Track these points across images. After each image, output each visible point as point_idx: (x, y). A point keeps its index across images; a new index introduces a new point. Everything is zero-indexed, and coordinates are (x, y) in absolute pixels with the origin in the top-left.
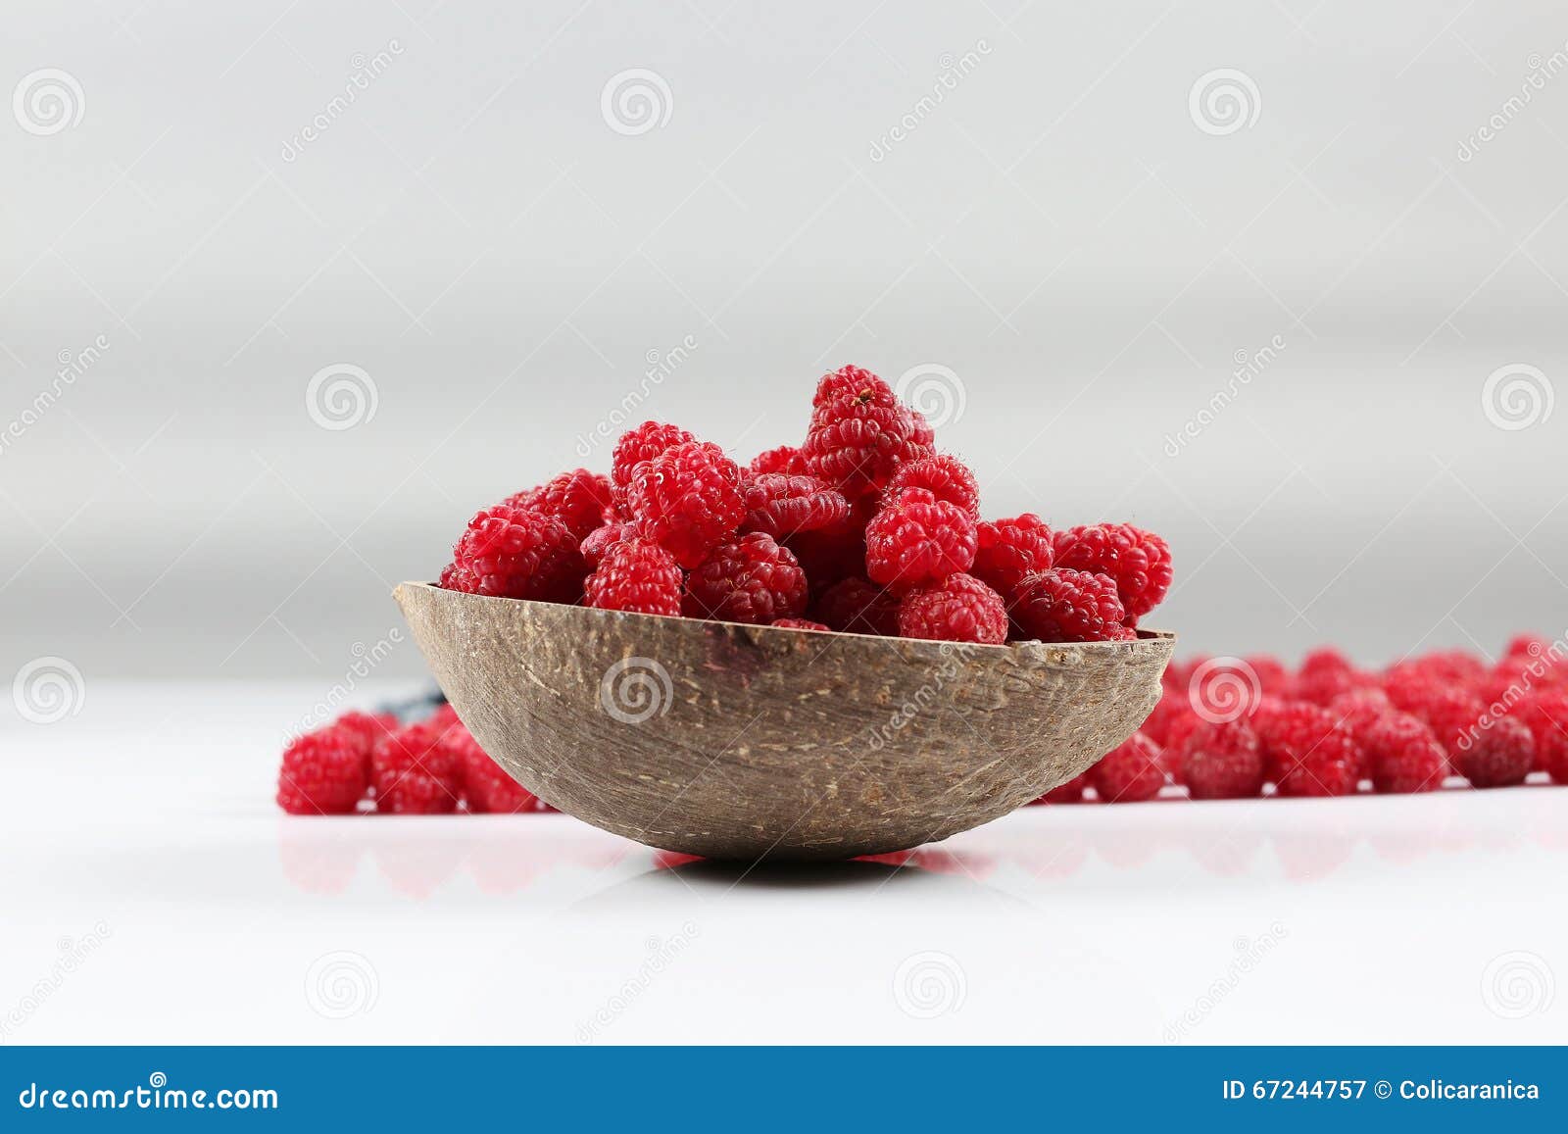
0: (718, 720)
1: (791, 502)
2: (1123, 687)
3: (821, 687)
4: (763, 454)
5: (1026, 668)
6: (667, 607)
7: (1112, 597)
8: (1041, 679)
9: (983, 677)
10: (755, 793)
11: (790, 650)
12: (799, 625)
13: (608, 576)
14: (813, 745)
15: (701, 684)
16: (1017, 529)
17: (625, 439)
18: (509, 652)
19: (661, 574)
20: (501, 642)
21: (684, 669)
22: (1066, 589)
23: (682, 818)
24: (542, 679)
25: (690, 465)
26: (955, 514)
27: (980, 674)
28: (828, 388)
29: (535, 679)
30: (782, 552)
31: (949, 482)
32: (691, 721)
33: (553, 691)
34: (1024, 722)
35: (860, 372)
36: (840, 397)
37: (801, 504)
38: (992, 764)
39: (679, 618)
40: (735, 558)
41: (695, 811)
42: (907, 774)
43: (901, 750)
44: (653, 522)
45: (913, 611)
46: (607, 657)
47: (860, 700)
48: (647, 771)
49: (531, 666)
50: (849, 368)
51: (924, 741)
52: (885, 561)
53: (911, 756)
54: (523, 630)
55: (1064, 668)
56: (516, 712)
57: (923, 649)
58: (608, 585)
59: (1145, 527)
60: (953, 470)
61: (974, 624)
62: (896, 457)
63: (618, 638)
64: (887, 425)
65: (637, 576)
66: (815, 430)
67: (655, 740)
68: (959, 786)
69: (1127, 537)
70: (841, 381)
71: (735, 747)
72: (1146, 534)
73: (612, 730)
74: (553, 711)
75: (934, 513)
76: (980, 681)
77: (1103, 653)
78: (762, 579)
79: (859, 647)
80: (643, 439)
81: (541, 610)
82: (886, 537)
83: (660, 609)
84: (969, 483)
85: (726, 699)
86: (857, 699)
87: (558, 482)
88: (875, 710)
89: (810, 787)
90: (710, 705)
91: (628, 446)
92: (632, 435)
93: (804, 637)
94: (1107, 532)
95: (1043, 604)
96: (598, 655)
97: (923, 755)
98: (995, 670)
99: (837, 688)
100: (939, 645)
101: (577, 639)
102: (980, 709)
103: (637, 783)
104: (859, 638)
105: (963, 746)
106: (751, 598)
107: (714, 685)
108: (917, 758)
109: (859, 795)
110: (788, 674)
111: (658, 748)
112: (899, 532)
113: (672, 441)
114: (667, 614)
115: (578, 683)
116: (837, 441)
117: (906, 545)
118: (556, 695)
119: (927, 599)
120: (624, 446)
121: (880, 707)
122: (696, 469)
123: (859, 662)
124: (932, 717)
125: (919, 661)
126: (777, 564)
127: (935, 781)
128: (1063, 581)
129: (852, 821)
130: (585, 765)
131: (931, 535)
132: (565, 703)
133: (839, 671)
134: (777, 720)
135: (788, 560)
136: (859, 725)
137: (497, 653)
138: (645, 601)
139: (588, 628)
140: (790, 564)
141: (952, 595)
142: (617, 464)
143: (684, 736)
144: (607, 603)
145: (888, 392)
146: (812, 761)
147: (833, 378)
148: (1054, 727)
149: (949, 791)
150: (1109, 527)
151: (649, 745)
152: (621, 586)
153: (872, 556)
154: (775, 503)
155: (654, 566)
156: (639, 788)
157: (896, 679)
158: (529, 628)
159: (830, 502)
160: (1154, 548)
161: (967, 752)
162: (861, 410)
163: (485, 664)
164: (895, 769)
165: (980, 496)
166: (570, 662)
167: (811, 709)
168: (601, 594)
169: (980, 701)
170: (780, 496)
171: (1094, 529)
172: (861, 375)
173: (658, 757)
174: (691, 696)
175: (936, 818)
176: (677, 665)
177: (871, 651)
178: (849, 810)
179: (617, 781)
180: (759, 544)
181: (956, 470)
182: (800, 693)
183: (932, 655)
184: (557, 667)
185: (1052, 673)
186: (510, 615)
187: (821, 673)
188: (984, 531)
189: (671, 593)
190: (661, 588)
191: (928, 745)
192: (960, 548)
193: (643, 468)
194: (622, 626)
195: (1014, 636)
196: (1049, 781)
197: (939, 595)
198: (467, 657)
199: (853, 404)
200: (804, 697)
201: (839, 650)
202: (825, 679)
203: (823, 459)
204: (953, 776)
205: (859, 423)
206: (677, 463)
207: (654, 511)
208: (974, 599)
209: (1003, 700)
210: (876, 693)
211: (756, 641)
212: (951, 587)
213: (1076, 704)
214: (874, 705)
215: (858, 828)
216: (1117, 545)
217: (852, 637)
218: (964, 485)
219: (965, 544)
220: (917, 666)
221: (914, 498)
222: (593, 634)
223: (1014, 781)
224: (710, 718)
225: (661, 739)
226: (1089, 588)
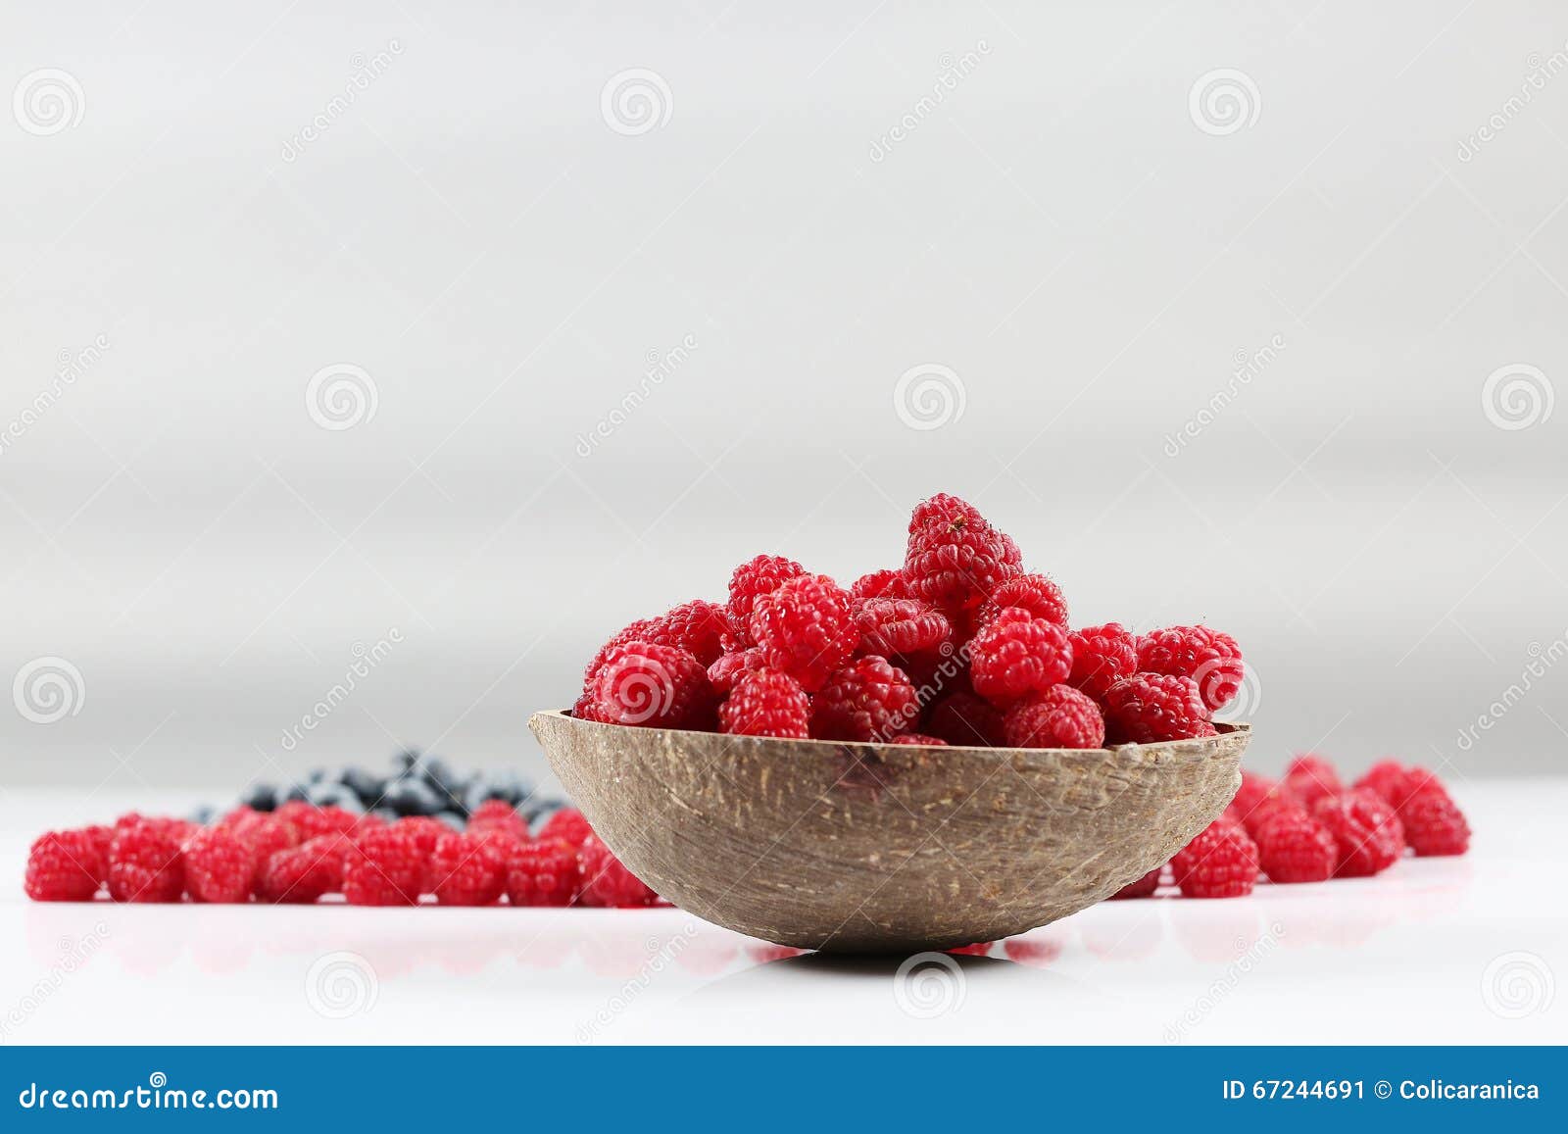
0: (851, 831)
1: (899, 624)
2: (1210, 779)
3: (943, 796)
4: (864, 578)
5: (1125, 768)
6: (797, 729)
7: (1195, 698)
8: (1138, 777)
9: (1087, 779)
10: (883, 895)
11: (915, 765)
12: (920, 741)
13: (741, 703)
14: (937, 850)
15: (834, 800)
16: (1104, 639)
17: (741, 573)
18: (652, 777)
19: (790, 701)
20: (644, 768)
21: (819, 787)
22: (1154, 693)
23: (817, 920)
24: (685, 802)
25: (808, 598)
26: (1051, 630)
27: (1085, 777)
28: (923, 518)
29: (677, 801)
30: (896, 673)
31: (1042, 599)
32: (826, 834)
33: (695, 811)
34: (1124, 818)
35: (951, 500)
36: (935, 524)
37: (908, 627)
38: (1096, 857)
39: (809, 741)
40: (854, 681)
41: (829, 914)
42: (1021, 870)
43: (1015, 850)
44: (777, 652)
45: (1019, 721)
46: (746, 779)
47: (979, 807)
48: (785, 880)
49: (674, 790)
50: (941, 496)
51: (1037, 840)
52: (991, 677)
53: (1025, 854)
54: (665, 756)
55: (1157, 766)
56: (660, 831)
57: (1035, 757)
58: (743, 712)
59: (1216, 627)
60: (1044, 589)
61: (1076, 732)
62: (989, 578)
63: (755, 761)
64: (981, 550)
65: (769, 704)
66: (913, 556)
67: (792, 852)
68: (1068, 878)
69: (1201, 639)
70: (934, 510)
71: (866, 855)
72: (1216, 634)
73: (752, 845)
74: (696, 829)
75: (1033, 631)
76: (1085, 783)
77: (1192, 751)
78: (880, 699)
79: (977, 759)
80: (757, 572)
81: (682, 739)
82: (991, 655)
83: (792, 732)
84: (1058, 599)
85: (858, 813)
86: (976, 806)
87: (678, 614)
88: (992, 815)
89: (934, 887)
90: (844, 819)
91: (744, 579)
92: (747, 569)
93: (926, 753)
94: (1182, 634)
95: (1135, 709)
96: (738, 778)
97: (1037, 852)
98: (1098, 773)
99: (958, 798)
100: (1047, 753)
101: (717, 764)
102: (1086, 808)
103: (775, 891)
104: (976, 751)
105: (1071, 843)
106: (872, 717)
107: (846, 799)
108: (1030, 856)
109: (978, 891)
110: (912, 787)
111: (796, 859)
112: (1003, 649)
113: (784, 574)
114: (797, 736)
115: (719, 804)
116: (936, 565)
117: (1011, 662)
118: (698, 815)
119: (1032, 710)
120: (740, 579)
121: (996, 812)
122: (814, 601)
123: (977, 773)
124: (1044, 818)
125: (1031, 769)
126: (892, 684)
127: (1046, 875)
128: (1151, 686)
129: (972, 915)
130: (726, 877)
131: (1032, 653)
132: (707, 822)
133: (959, 781)
134: (904, 829)
135: (902, 680)
136: (978, 829)
137: (640, 779)
138: (778, 726)
139: (728, 754)
140: (903, 683)
141: (1054, 706)
142: (735, 595)
143: (819, 847)
144: (742, 729)
145: (978, 517)
146: (937, 864)
147: (927, 506)
148: (1150, 820)
149: (1058, 883)
150: (1183, 630)
151: (787, 856)
152: (755, 713)
153: (977, 671)
154: (885, 627)
155: (783, 693)
156: (777, 895)
157: (1011, 786)
158: (671, 755)
159: (934, 623)
160: (1225, 647)
161: (1074, 848)
162: (956, 537)
163: (629, 789)
164: (1011, 866)
165: (1069, 611)
166: (711, 786)
167: (935, 818)
168: (737, 721)
169: (1085, 801)
170: (889, 621)
171: (1170, 633)
172: (952, 503)
173: (796, 867)
174: (825, 812)
175: (1046, 907)
176: (811, 784)
177: (987, 762)
178: (969, 905)
179: (757, 891)
180: (875, 667)
181: (1047, 588)
182: (925, 803)
183: (1041, 763)
184: (699, 789)
185: (1149, 771)
186: (652, 744)
187: (942, 785)
188: (1076, 643)
189: (799, 716)
190: (792, 713)
191: (1040, 844)
192: (1059, 662)
193: (764, 602)
194: (758, 750)
195: (1113, 739)
196: (1145, 867)
197: (1043, 707)
198: (611, 783)
199: (949, 531)
200: (928, 806)
201: (959, 764)
202: (947, 790)
203: (923, 582)
204: (1063, 869)
205: (955, 548)
206: (796, 595)
207: (778, 641)
208: (1075, 708)
209: (1105, 799)
210: (993, 800)
211: (883, 759)
212: (1053, 699)
213: (1169, 797)
214: (991, 810)
215: (975, 921)
216: (1193, 647)
217: (969, 751)
218: (1054, 601)
219: (1062, 657)
220: (1029, 773)
221: (1013, 617)
222: (732, 759)
223: (1114, 871)
224: (844, 830)
225: (799, 852)
226: (1174, 691)
